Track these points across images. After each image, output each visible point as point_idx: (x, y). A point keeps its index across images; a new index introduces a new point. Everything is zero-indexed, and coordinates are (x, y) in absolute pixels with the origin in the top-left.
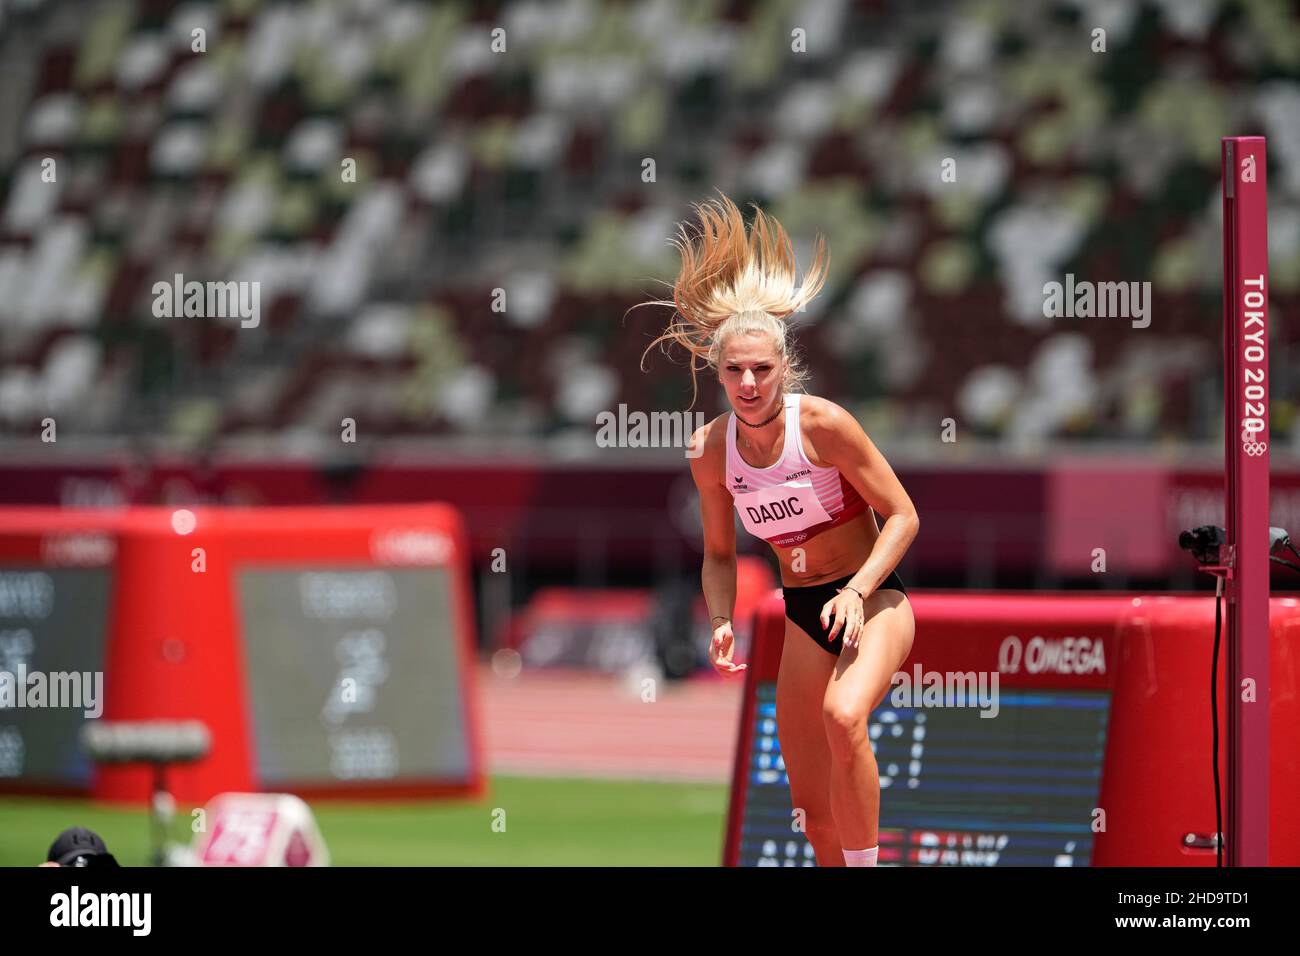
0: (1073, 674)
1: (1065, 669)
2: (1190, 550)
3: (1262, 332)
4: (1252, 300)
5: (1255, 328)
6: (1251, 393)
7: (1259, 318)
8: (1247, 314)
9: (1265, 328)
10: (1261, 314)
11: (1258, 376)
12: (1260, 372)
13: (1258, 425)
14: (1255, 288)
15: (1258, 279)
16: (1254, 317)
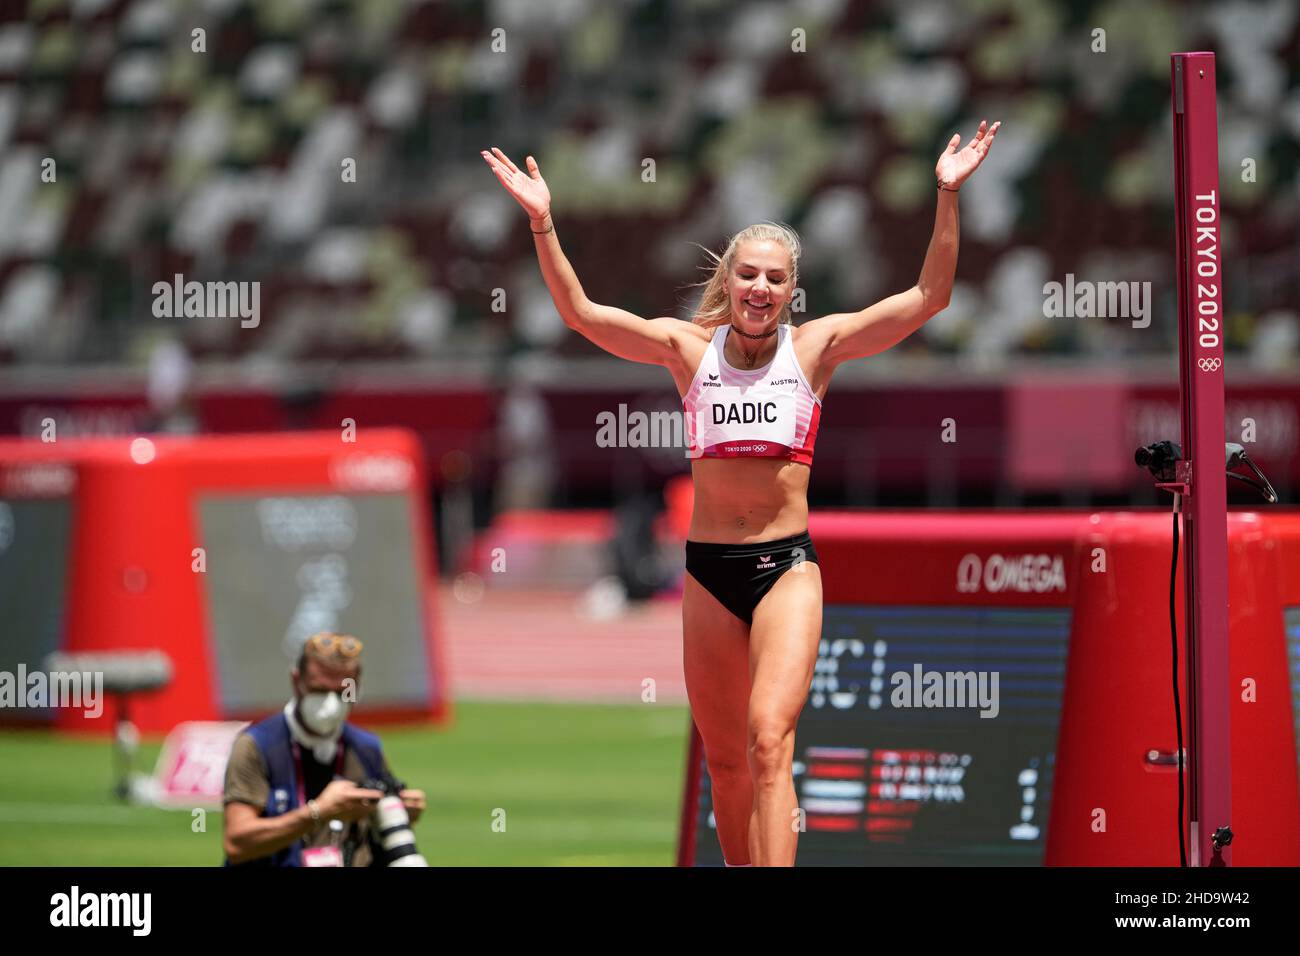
2: (1146, 467)
3: (1214, 248)
4: (1204, 215)
5: (1207, 243)
6: (1205, 308)
7: (1211, 233)
8: (1199, 230)
9: (1217, 243)
10: (1213, 230)
11: (1212, 291)
12: (1213, 287)
13: (1212, 340)
14: (1207, 204)
15: (1210, 194)
16: (1207, 233)
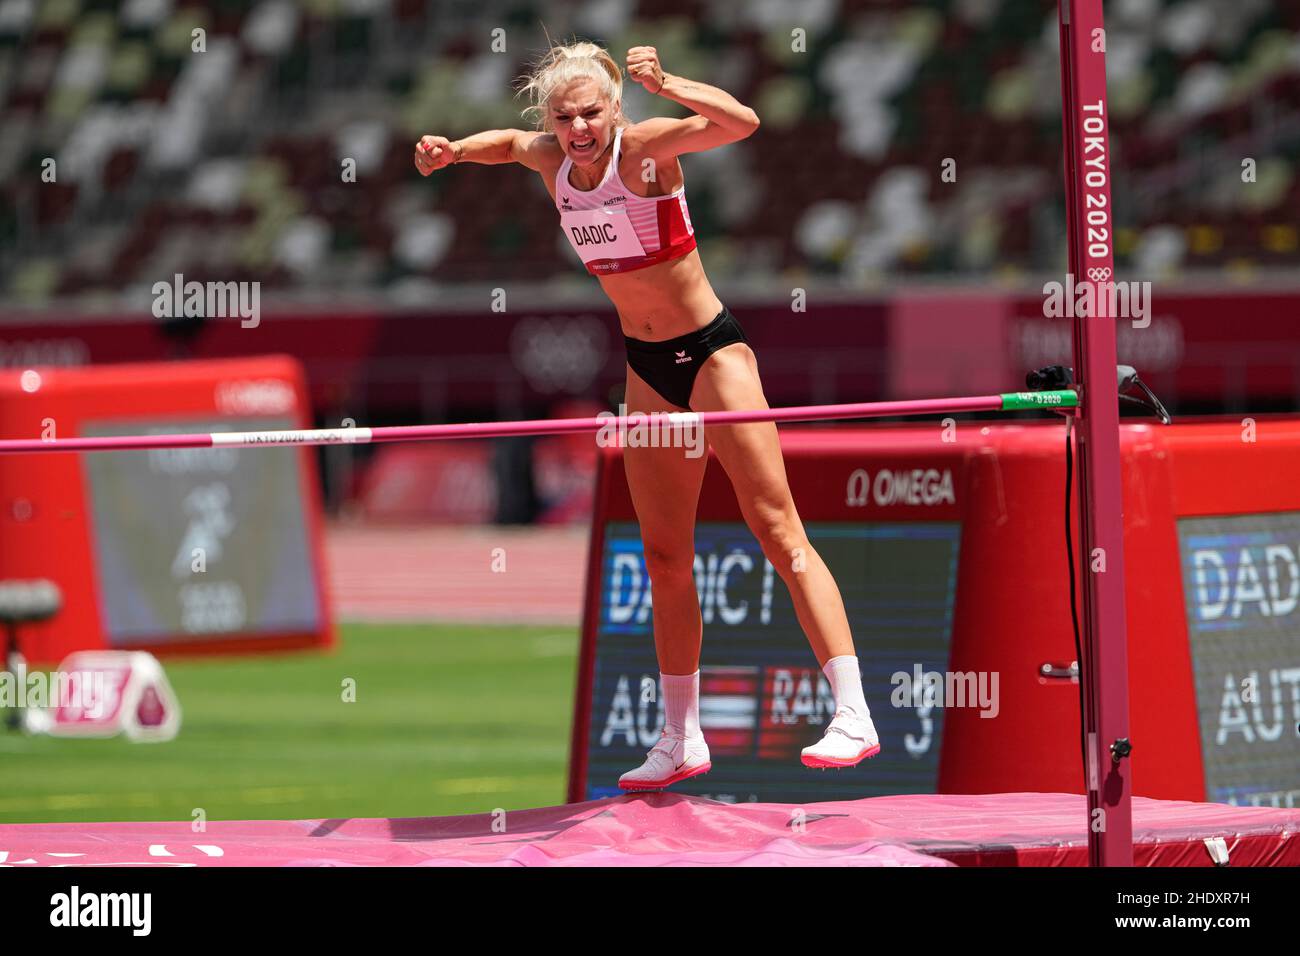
0: (923, 505)
1: (915, 500)
3: (1102, 158)
4: (1091, 125)
5: (1095, 153)
6: (1094, 218)
7: (1100, 143)
8: (1087, 140)
9: (1105, 153)
10: (1102, 140)
11: (1100, 201)
12: (1102, 196)
13: (1102, 250)
14: (1095, 114)
15: (1097, 104)
16: (1094, 143)
